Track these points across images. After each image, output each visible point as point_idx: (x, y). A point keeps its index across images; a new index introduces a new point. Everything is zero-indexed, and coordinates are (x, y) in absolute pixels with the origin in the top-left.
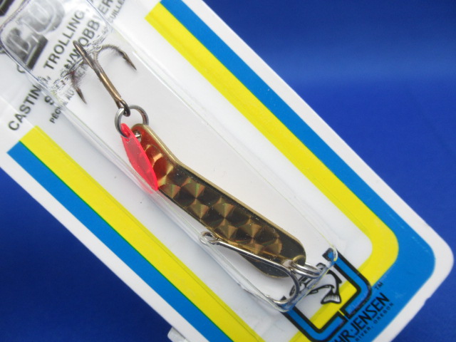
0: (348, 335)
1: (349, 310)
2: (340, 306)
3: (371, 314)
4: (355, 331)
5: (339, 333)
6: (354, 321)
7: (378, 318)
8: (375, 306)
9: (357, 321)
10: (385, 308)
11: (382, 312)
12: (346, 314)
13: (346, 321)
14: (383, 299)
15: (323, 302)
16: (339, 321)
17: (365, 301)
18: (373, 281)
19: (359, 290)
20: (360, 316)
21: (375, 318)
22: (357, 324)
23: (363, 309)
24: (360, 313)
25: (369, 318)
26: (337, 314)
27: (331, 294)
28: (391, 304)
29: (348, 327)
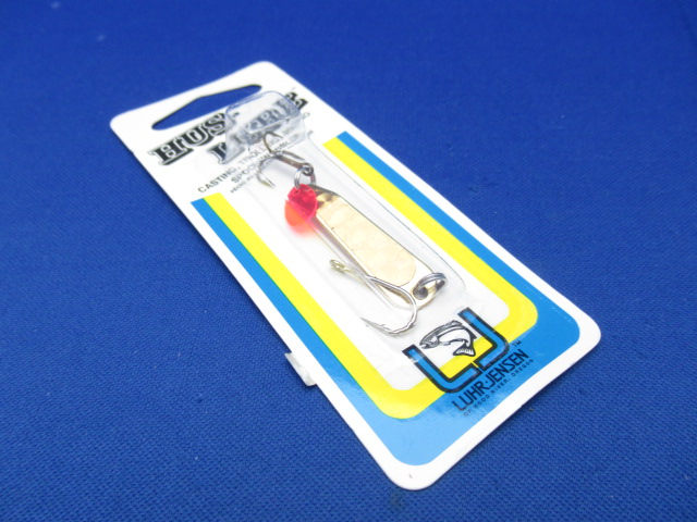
0: (481, 387)
1: (484, 362)
2: (474, 358)
3: (508, 368)
4: (490, 383)
5: (472, 384)
6: (490, 373)
7: (517, 371)
8: (513, 361)
9: (493, 374)
10: (524, 363)
11: (520, 366)
12: (481, 366)
13: (481, 373)
14: (522, 355)
15: (455, 354)
16: (473, 373)
17: (502, 355)
18: (510, 339)
19: (495, 346)
20: (496, 369)
21: (513, 371)
22: (493, 376)
23: (500, 362)
24: (496, 365)
25: (506, 371)
26: (471, 366)
27: (464, 347)
28: (531, 361)
29: (482, 378)
